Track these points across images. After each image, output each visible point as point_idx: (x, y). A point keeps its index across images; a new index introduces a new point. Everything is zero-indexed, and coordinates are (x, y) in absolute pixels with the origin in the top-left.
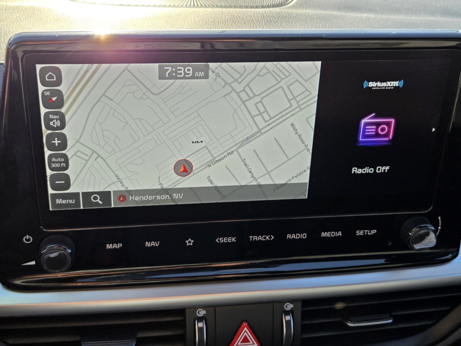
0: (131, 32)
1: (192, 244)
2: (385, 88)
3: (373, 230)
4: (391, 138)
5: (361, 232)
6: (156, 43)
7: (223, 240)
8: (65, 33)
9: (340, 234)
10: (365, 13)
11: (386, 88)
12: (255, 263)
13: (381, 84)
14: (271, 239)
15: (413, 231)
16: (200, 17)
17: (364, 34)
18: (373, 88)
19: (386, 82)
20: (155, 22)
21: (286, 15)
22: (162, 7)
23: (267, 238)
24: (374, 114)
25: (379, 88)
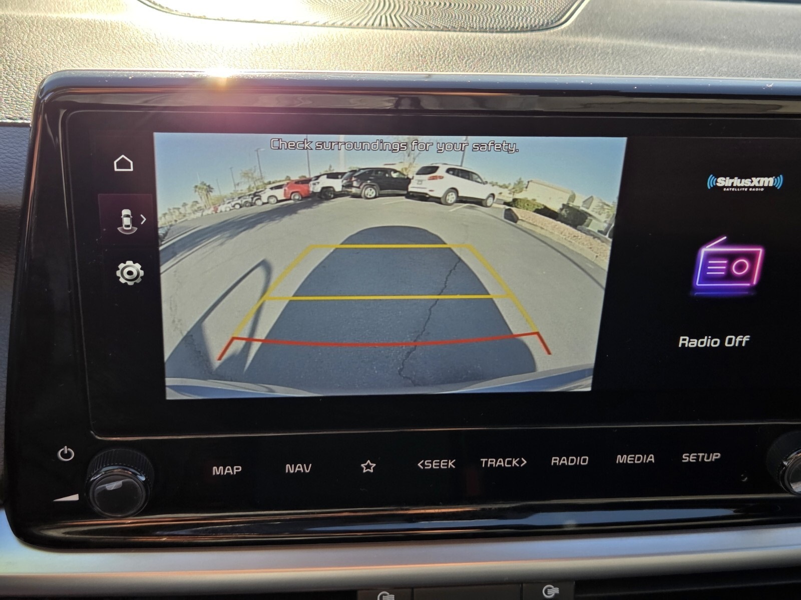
0: (271, 74)
1: (372, 471)
2: (748, 190)
3: (715, 454)
4: (755, 282)
5: (691, 457)
6: (302, 95)
7: (430, 465)
8: (147, 73)
9: (651, 458)
10: (701, 45)
11: (751, 189)
12: (490, 509)
13: (741, 182)
14: (522, 465)
15: (791, 458)
16: (398, 47)
17: (712, 87)
18: (725, 189)
19: (750, 178)
20: (314, 53)
21: (556, 47)
22: (327, 27)
23: (514, 462)
24: (725, 238)
25: (736, 190)
